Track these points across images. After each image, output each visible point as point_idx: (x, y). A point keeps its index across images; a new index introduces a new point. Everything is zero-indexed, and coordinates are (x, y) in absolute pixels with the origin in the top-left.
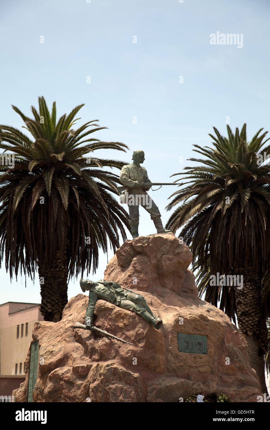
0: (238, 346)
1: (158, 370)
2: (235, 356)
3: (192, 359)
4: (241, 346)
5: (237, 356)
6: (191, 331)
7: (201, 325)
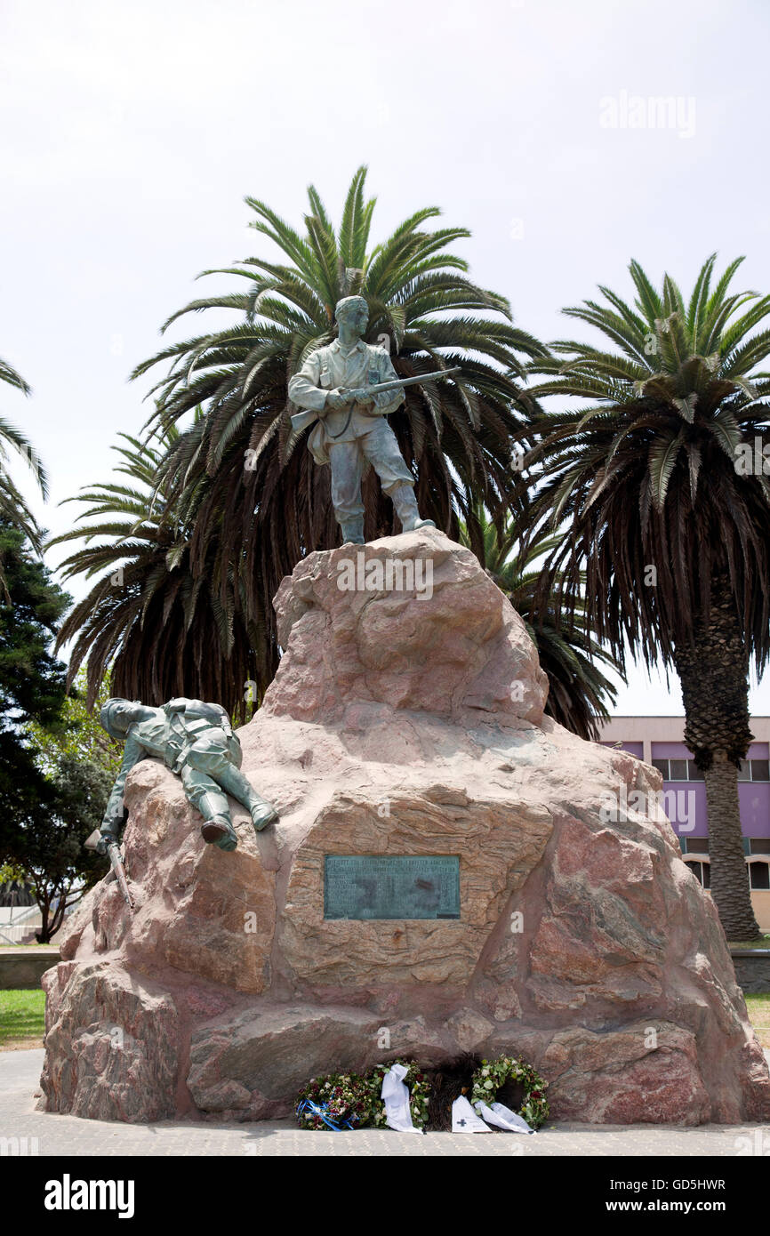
0: (608, 883)
1: (243, 983)
2: (594, 918)
3: (383, 939)
4: (619, 880)
5: (601, 916)
6: (382, 846)
7: (431, 822)
